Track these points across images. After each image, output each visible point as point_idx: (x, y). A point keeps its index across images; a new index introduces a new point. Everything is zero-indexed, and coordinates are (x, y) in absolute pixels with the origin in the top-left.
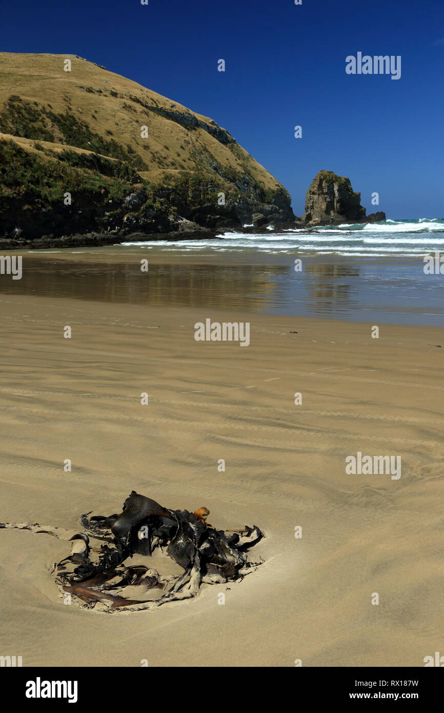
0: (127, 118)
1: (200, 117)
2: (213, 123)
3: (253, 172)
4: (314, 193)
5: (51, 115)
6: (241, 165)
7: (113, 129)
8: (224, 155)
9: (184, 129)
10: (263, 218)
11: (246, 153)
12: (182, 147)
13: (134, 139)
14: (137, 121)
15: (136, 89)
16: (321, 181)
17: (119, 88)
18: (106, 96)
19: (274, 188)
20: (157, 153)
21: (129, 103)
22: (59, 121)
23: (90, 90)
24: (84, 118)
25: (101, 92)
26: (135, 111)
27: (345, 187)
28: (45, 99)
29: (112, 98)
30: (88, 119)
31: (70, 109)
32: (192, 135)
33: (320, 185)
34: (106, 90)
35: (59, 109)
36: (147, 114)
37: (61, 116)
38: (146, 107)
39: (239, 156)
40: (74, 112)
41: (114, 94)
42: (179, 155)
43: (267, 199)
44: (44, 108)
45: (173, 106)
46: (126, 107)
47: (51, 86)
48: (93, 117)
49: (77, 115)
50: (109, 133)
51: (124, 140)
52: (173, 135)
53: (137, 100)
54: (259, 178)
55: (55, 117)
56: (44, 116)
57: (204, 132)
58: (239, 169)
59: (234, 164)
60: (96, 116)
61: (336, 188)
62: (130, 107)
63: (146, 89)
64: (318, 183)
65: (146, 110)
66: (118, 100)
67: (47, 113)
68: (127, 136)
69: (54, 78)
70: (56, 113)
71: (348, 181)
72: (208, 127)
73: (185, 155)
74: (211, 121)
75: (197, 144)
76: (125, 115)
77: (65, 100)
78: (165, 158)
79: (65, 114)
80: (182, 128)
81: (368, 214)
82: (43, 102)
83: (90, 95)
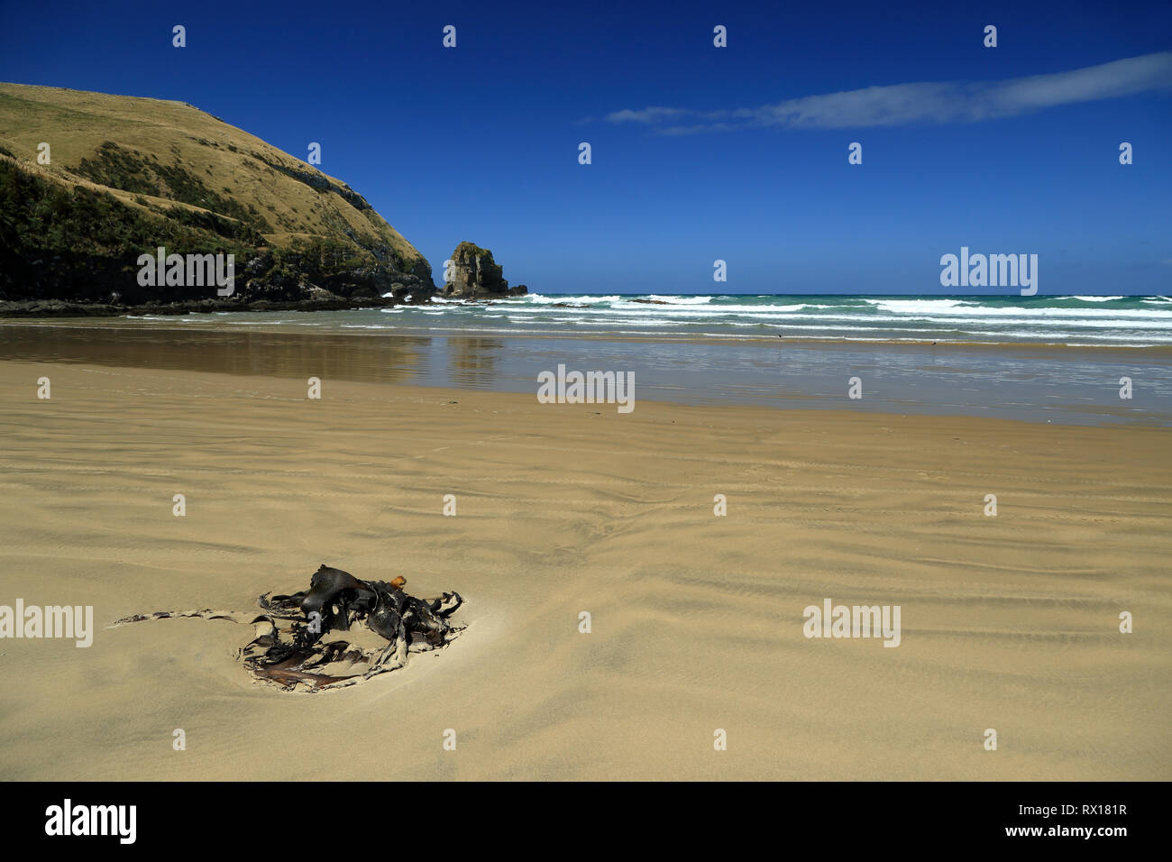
0: (248, 175)
1: (331, 179)
2: (346, 187)
3: (391, 240)
4: (455, 264)
5: (155, 167)
6: (378, 233)
7: (232, 186)
8: (358, 220)
9: (315, 192)
10: (402, 289)
11: (383, 220)
12: (312, 210)
13: (257, 199)
14: (260, 180)
15: (259, 145)
16: (463, 252)
17: (238, 143)
18: (223, 150)
19: (414, 258)
20: (283, 214)
21: (251, 159)
22: (166, 174)
23: (203, 143)
24: (196, 172)
25: (217, 145)
26: (258, 169)
27: (487, 259)
28: (149, 149)
29: (231, 153)
30: (202, 174)
31: (179, 161)
32: (324, 198)
33: (462, 256)
34: (223, 144)
35: (165, 160)
36: (272, 173)
37: (169, 168)
38: (271, 165)
39: (376, 223)
40: (184, 165)
41: (233, 149)
42: (308, 219)
43: (407, 268)
44: (147, 158)
45: (301, 166)
46: (246, 163)
47: (156, 135)
48: (208, 172)
49: (188, 169)
50: (227, 190)
51: (245, 199)
52: (301, 196)
53: (260, 157)
54: (398, 247)
55: (161, 168)
56: (147, 167)
57: (337, 196)
58: (376, 236)
59: (371, 232)
60: (211, 170)
61: (478, 260)
62: (251, 164)
63: (270, 146)
64: (459, 254)
65: (271, 169)
66: (238, 156)
67: (149, 164)
68: (249, 194)
69: (158, 126)
70: (162, 165)
71: (489, 253)
72: (341, 190)
73: (316, 219)
74: (344, 185)
75: (329, 208)
76: (244, 171)
77: (172, 151)
78: (293, 221)
79: (173, 167)
80: (311, 190)
81: (510, 287)
82: (145, 152)
83: (204, 147)
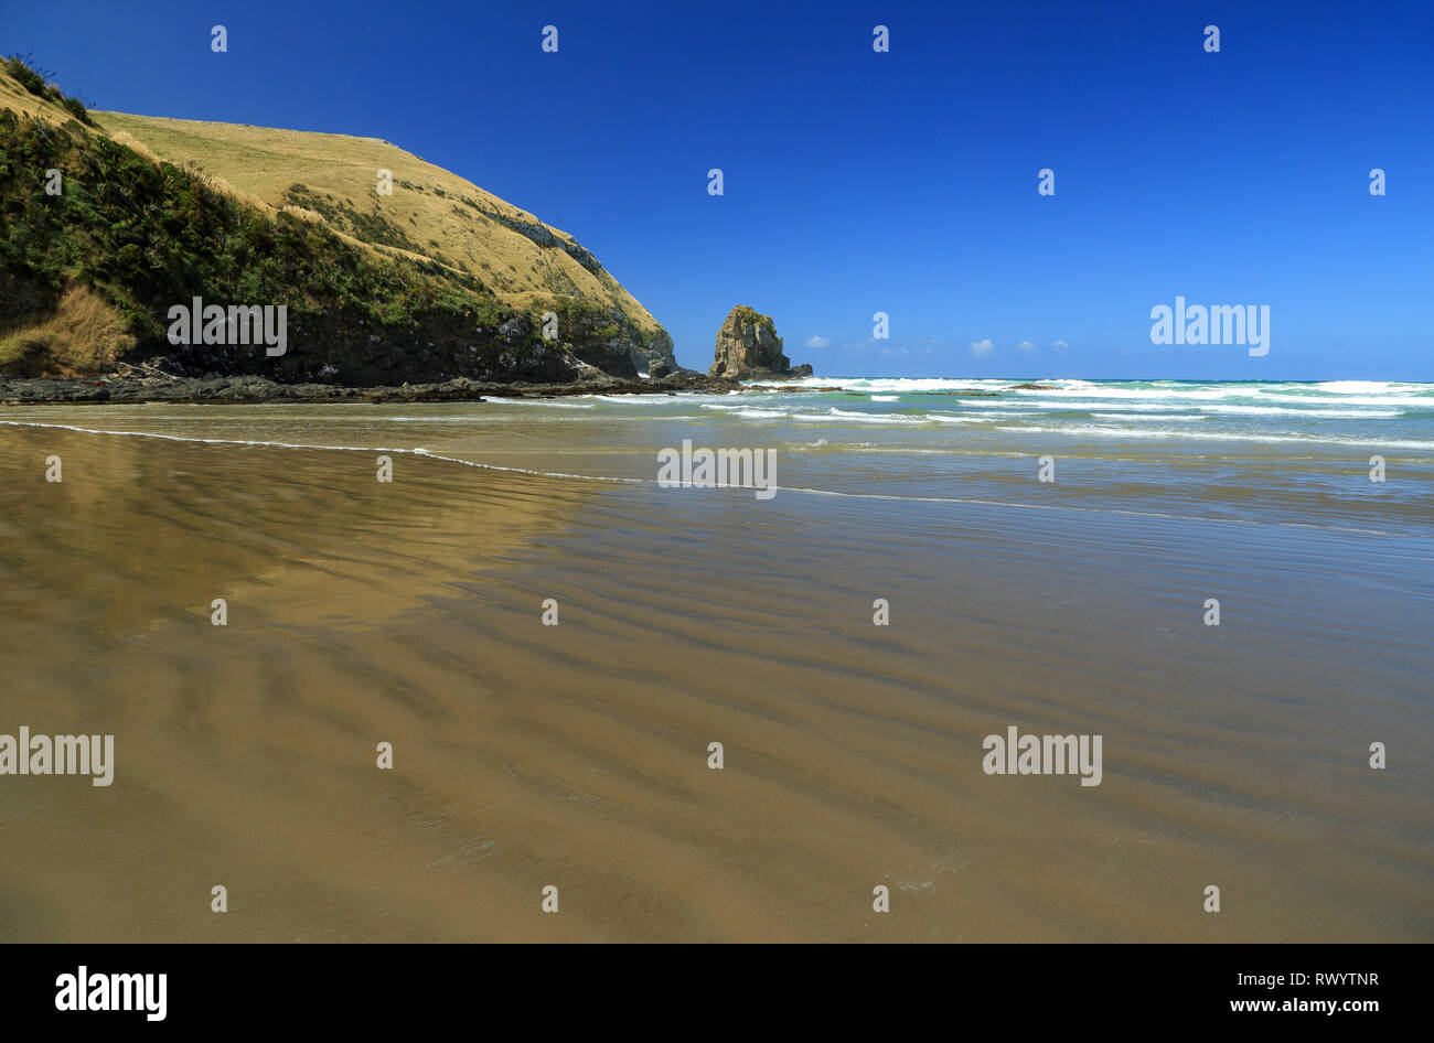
0: (458, 225)
1: (555, 231)
2: (571, 240)
3: (625, 307)
4: (728, 336)
5: (350, 214)
6: (610, 297)
7: (440, 239)
8: (587, 283)
9: (536, 246)
11: (615, 282)
12: (534, 269)
13: (469, 254)
14: (473, 231)
15: (470, 190)
16: (738, 319)
17: (446, 186)
18: (427, 194)
19: (653, 329)
20: (499, 274)
21: (461, 205)
22: (363, 223)
23: (406, 186)
24: (398, 221)
25: (421, 188)
26: (470, 217)
27: (769, 329)
28: (343, 192)
29: (438, 198)
30: (404, 223)
31: (379, 208)
32: (546, 254)
33: (737, 324)
34: (429, 187)
35: (362, 207)
36: (485, 222)
37: (366, 216)
38: (484, 213)
39: (607, 285)
40: (385, 213)
41: (440, 193)
42: (529, 279)
43: (647, 341)
44: (341, 204)
45: (519, 215)
46: (456, 211)
47: (351, 176)
48: (411, 221)
49: (388, 217)
50: (434, 244)
51: (454, 253)
52: (521, 252)
53: (472, 204)
54: (633, 315)
55: (357, 217)
56: (342, 214)
57: (560, 251)
58: (608, 302)
59: (601, 296)
60: (415, 219)
61: (758, 329)
62: (462, 212)
63: (482, 191)
64: (733, 321)
65: (484, 217)
66: (446, 201)
67: (346, 212)
68: (459, 248)
69: (353, 165)
70: (359, 212)
71: (770, 321)
72: (566, 245)
73: (538, 279)
74: (570, 237)
75: (553, 266)
76: (456, 222)
77: (370, 195)
78: (511, 282)
79: (371, 215)
80: (533, 243)
81: (792, 365)
82: (339, 196)
83: (407, 191)
